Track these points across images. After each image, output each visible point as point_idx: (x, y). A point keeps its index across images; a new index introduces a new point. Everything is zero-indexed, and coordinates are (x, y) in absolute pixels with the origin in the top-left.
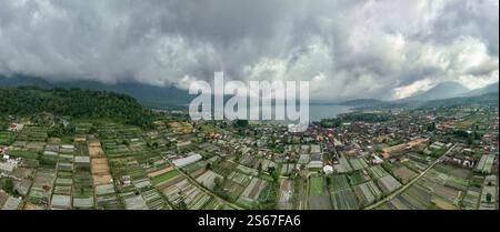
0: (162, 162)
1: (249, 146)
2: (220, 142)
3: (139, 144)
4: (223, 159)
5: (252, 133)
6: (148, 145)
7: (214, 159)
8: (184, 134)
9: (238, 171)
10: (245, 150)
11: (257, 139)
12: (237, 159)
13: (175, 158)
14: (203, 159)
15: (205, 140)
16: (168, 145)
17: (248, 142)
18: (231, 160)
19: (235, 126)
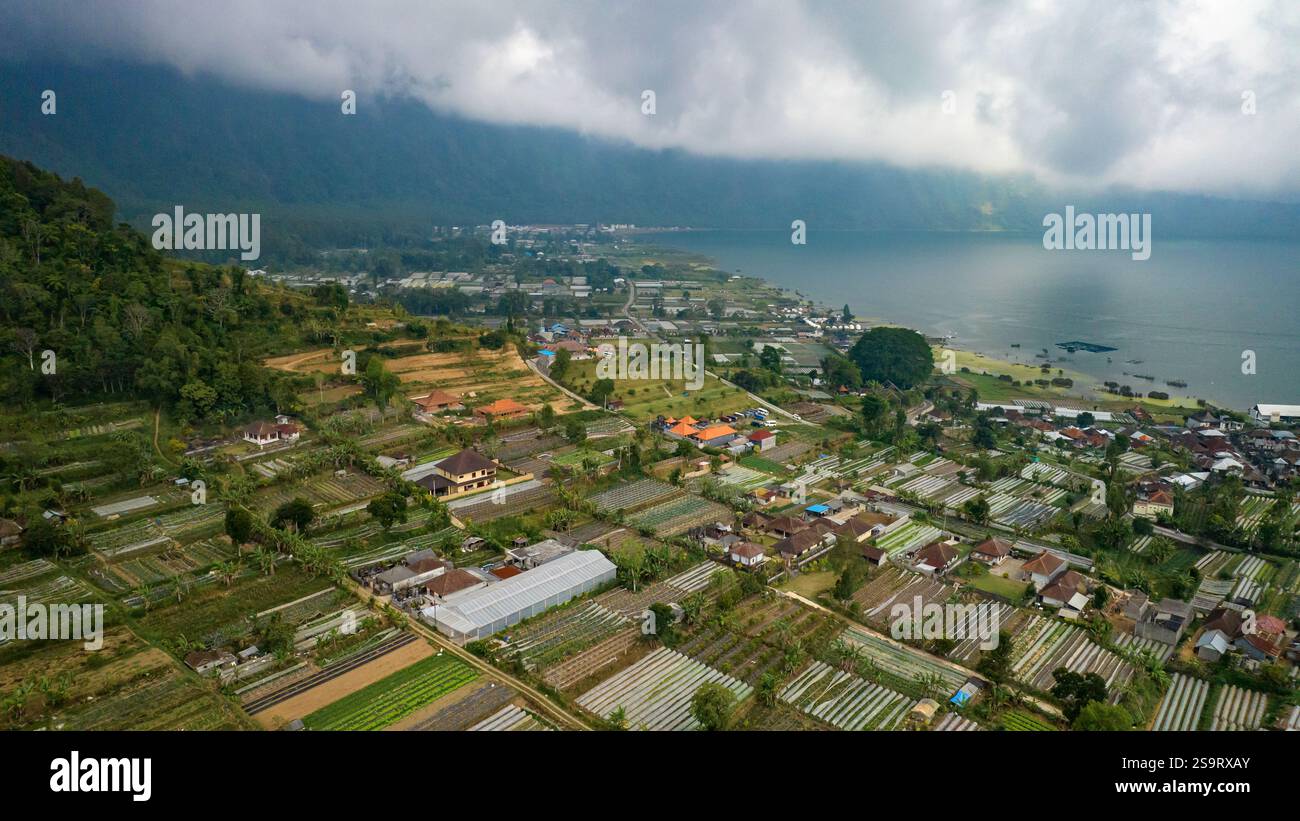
0: (349, 621)
1: (927, 512)
2: (736, 476)
3: (165, 533)
4: (753, 584)
5: (958, 429)
6: (238, 528)
7: (693, 580)
8: (493, 430)
9: (843, 659)
10: (902, 536)
11: (985, 473)
12: (842, 590)
13: (439, 588)
14: (622, 580)
15: (633, 465)
16: (389, 510)
17: (926, 487)
18: (801, 592)
19: (837, 378)
